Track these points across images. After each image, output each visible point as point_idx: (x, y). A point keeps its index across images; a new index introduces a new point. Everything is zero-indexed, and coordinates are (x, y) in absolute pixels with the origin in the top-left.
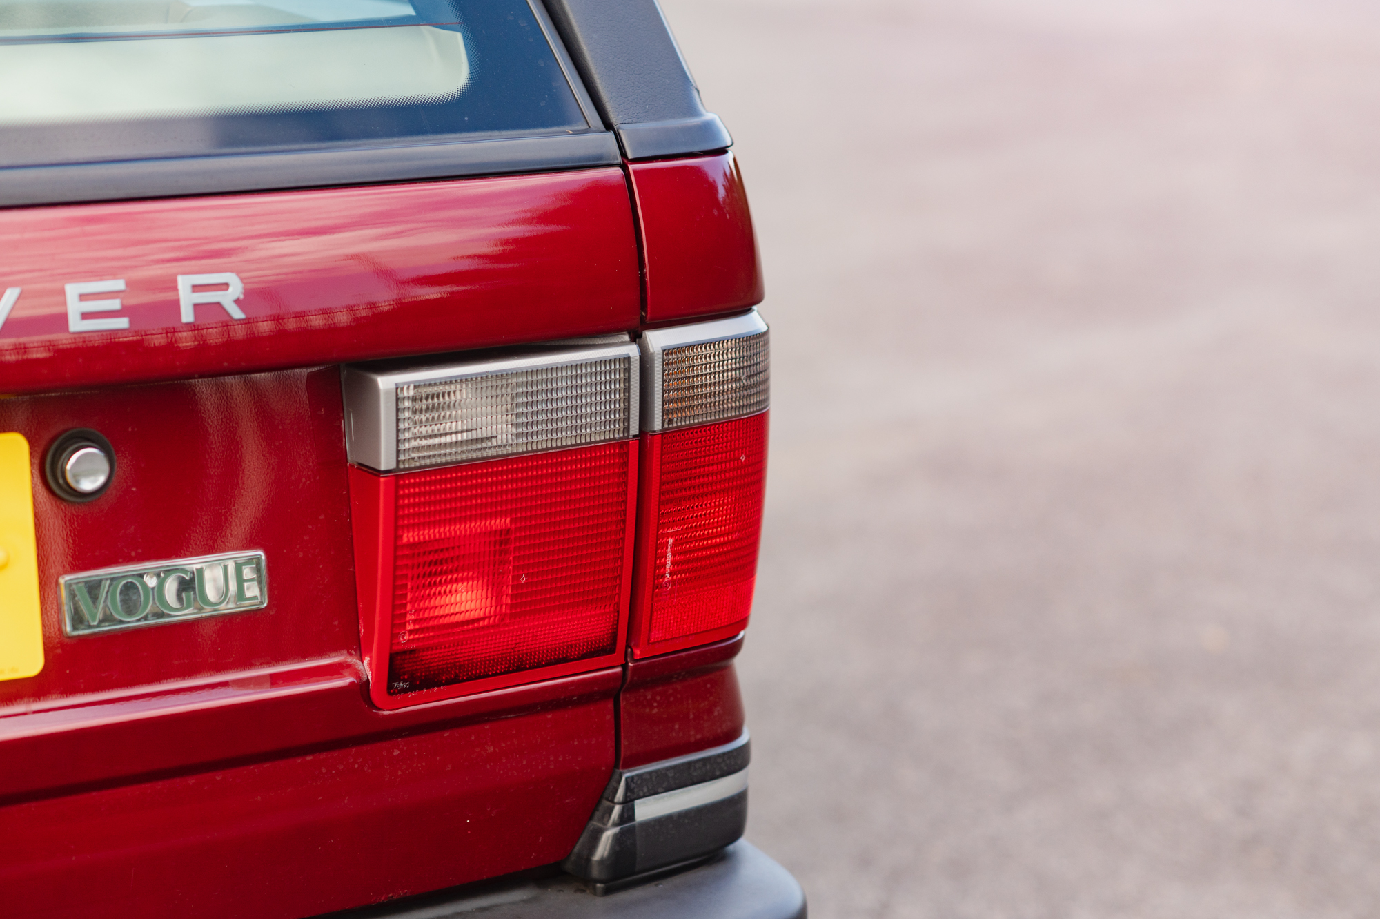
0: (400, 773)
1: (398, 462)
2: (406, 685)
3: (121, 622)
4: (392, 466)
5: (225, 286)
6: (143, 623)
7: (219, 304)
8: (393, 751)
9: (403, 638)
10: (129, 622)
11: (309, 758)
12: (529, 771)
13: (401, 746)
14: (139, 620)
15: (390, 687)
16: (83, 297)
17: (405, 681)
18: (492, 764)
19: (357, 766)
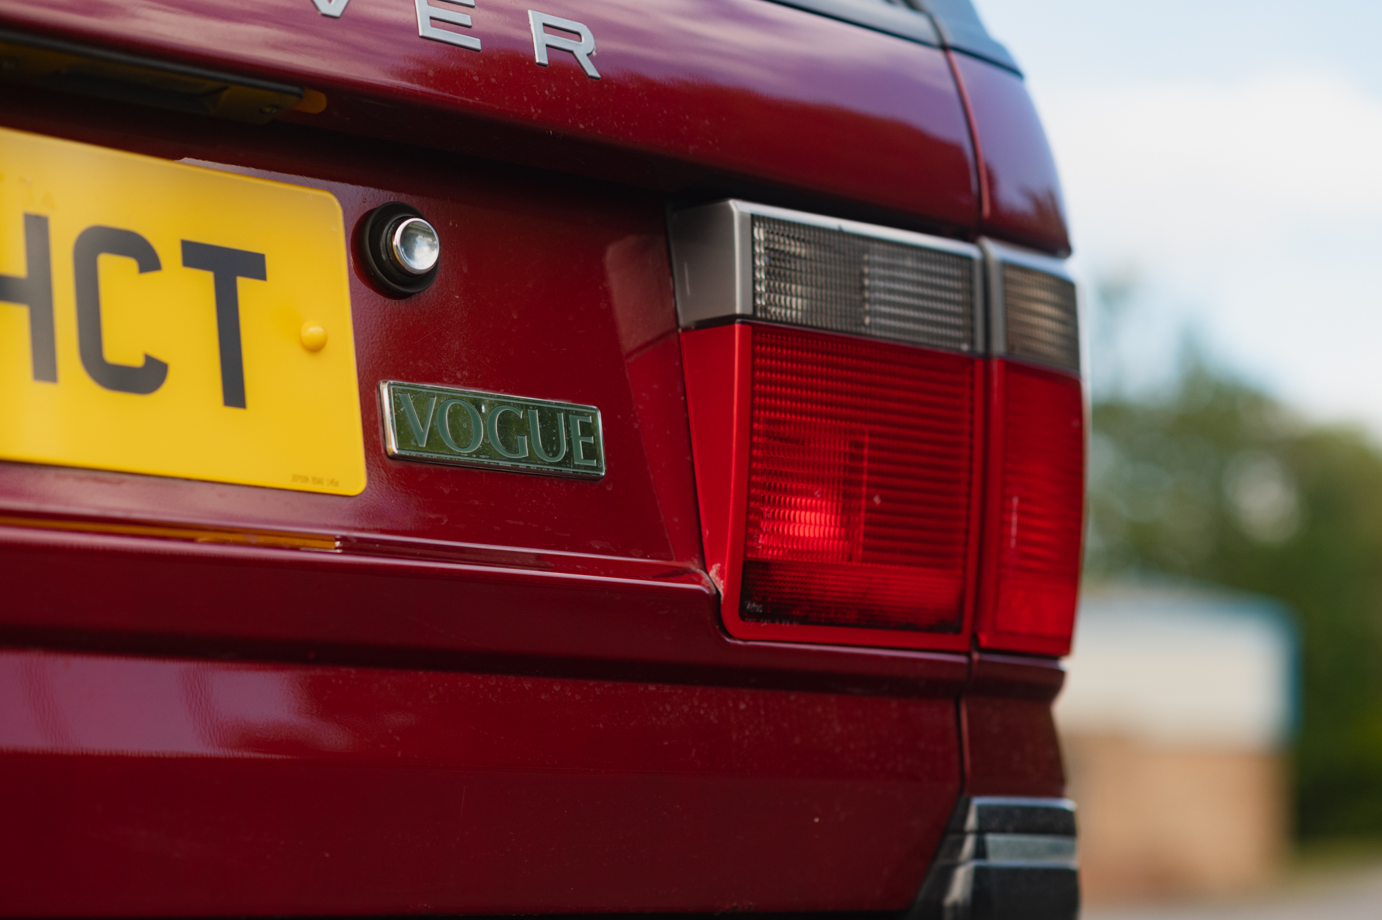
0: (747, 733)
1: (755, 307)
2: (759, 608)
3: (451, 452)
4: (749, 311)
6: (474, 459)
7: (572, 52)
9: (757, 542)
10: (459, 455)
11: (652, 688)
13: (747, 699)
14: (470, 455)
15: (742, 607)
17: (757, 603)
19: (702, 712)
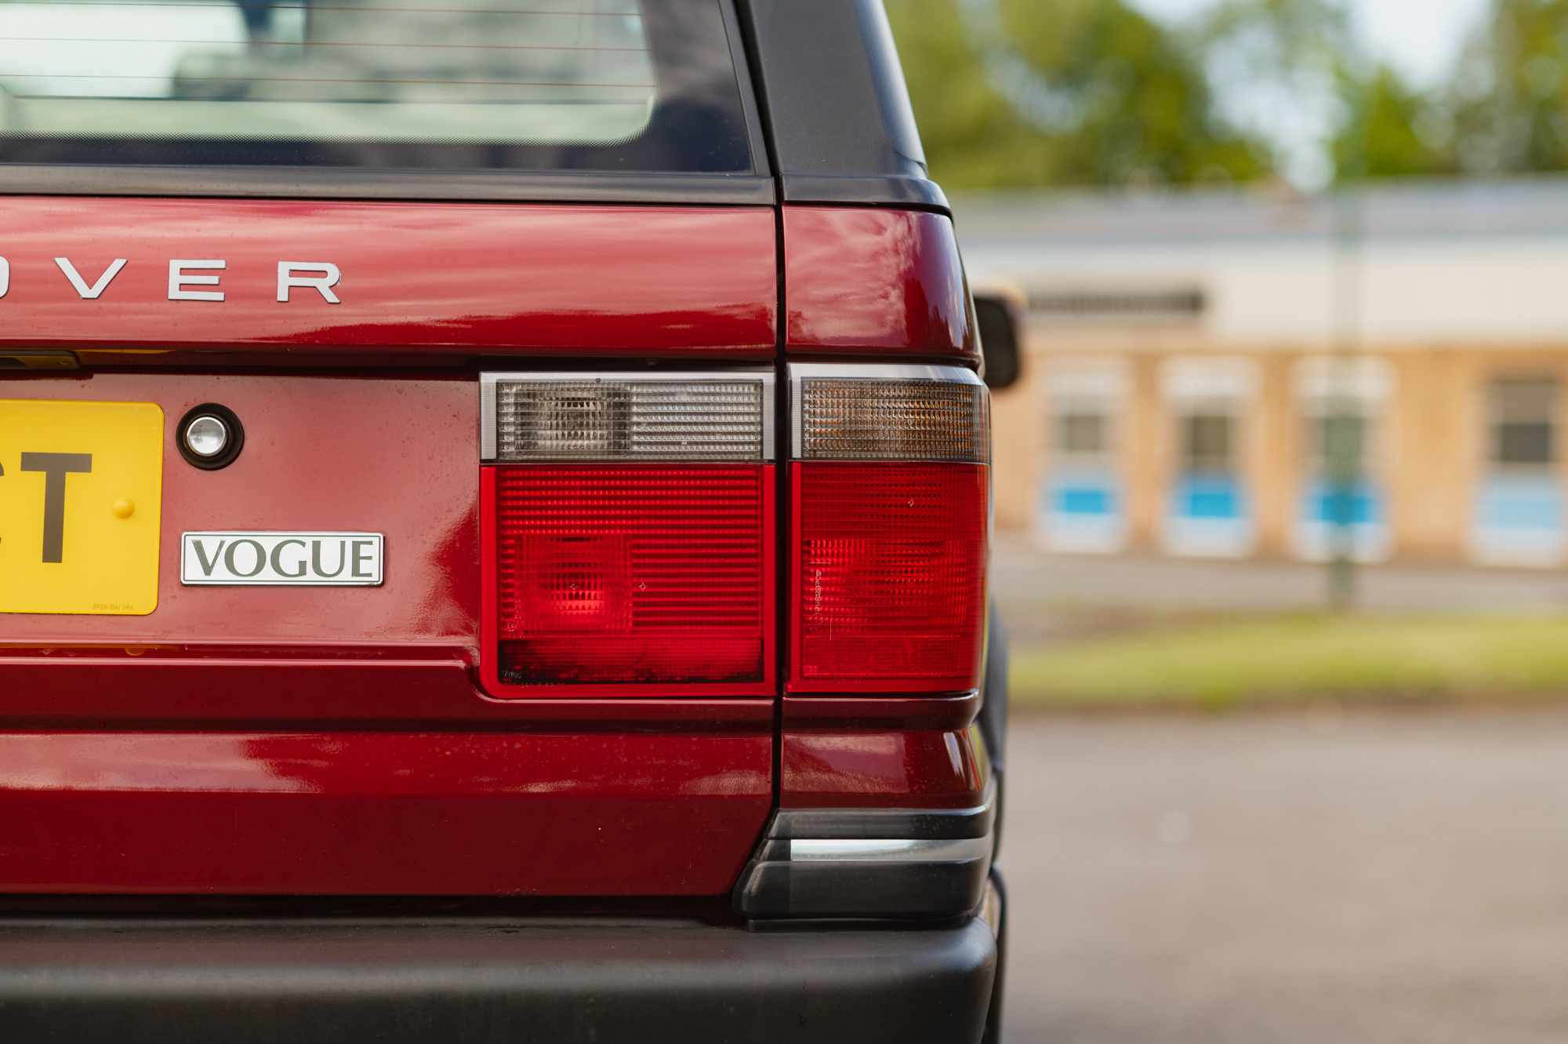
0: (520, 766)
1: (499, 453)
4: (493, 455)
5: (323, 274)
7: (315, 288)
8: (514, 744)
9: (510, 627)
11: (422, 736)
12: (668, 789)
13: (523, 741)
15: (501, 675)
16: (184, 271)
17: (516, 671)
18: (624, 775)
19: (473, 752)
